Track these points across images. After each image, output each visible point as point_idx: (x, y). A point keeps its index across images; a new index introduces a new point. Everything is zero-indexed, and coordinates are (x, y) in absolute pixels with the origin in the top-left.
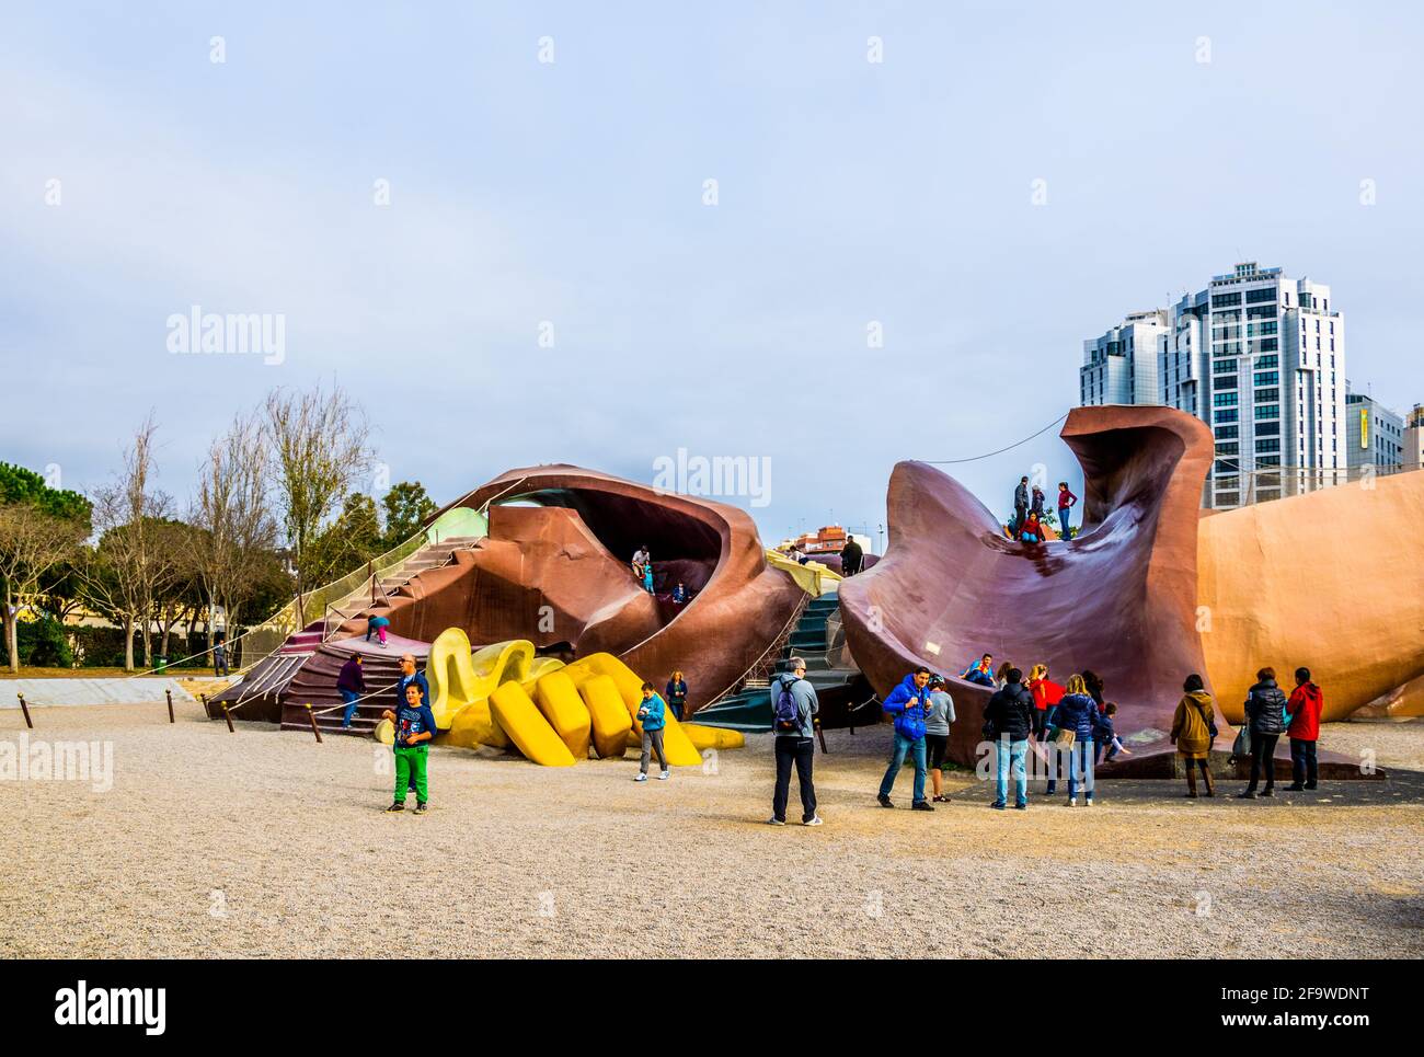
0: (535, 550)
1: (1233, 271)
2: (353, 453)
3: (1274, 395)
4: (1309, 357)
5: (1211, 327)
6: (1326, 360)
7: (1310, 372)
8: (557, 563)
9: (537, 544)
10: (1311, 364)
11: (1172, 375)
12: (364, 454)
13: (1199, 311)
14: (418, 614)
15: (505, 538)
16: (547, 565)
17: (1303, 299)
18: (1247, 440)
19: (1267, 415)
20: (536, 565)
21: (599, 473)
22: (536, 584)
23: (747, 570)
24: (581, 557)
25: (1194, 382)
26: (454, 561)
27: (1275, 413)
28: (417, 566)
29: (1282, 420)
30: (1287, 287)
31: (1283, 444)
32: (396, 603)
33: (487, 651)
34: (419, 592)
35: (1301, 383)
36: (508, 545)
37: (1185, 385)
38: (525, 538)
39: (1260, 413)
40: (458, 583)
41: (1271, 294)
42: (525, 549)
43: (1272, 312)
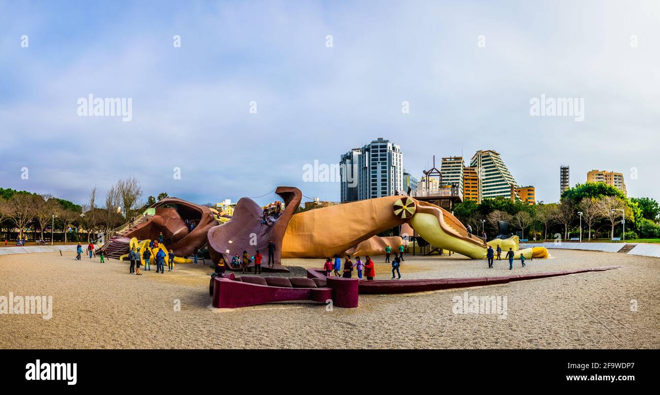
0: (165, 217)
1: (377, 140)
2: (137, 193)
3: (386, 172)
4: (394, 162)
5: (371, 154)
6: (398, 164)
7: (395, 167)
8: (169, 220)
9: (165, 216)
10: (395, 165)
11: (361, 165)
12: (140, 193)
13: (368, 150)
14: (139, 232)
15: (159, 215)
16: (167, 221)
17: (394, 148)
18: (379, 183)
19: (384, 177)
20: (165, 220)
21: (181, 200)
22: (165, 225)
23: (207, 222)
24: (175, 219)
25: (367, 167)
26: (147, 220)
27: (386, 177)
28: (140, 221)
29: (387, 178)
30: (389, 145)
31: (388, 184)
32: (134, 230)
33: (142, 242)
34: (139, 228)
35: (392, 169)
36: (159, 216)
37: (365, 168)
38: (163, 215)
39: (382, 176)
40: (148, 225)
41: (386, 146)
42: (163, 217)
43: (385, 151)
